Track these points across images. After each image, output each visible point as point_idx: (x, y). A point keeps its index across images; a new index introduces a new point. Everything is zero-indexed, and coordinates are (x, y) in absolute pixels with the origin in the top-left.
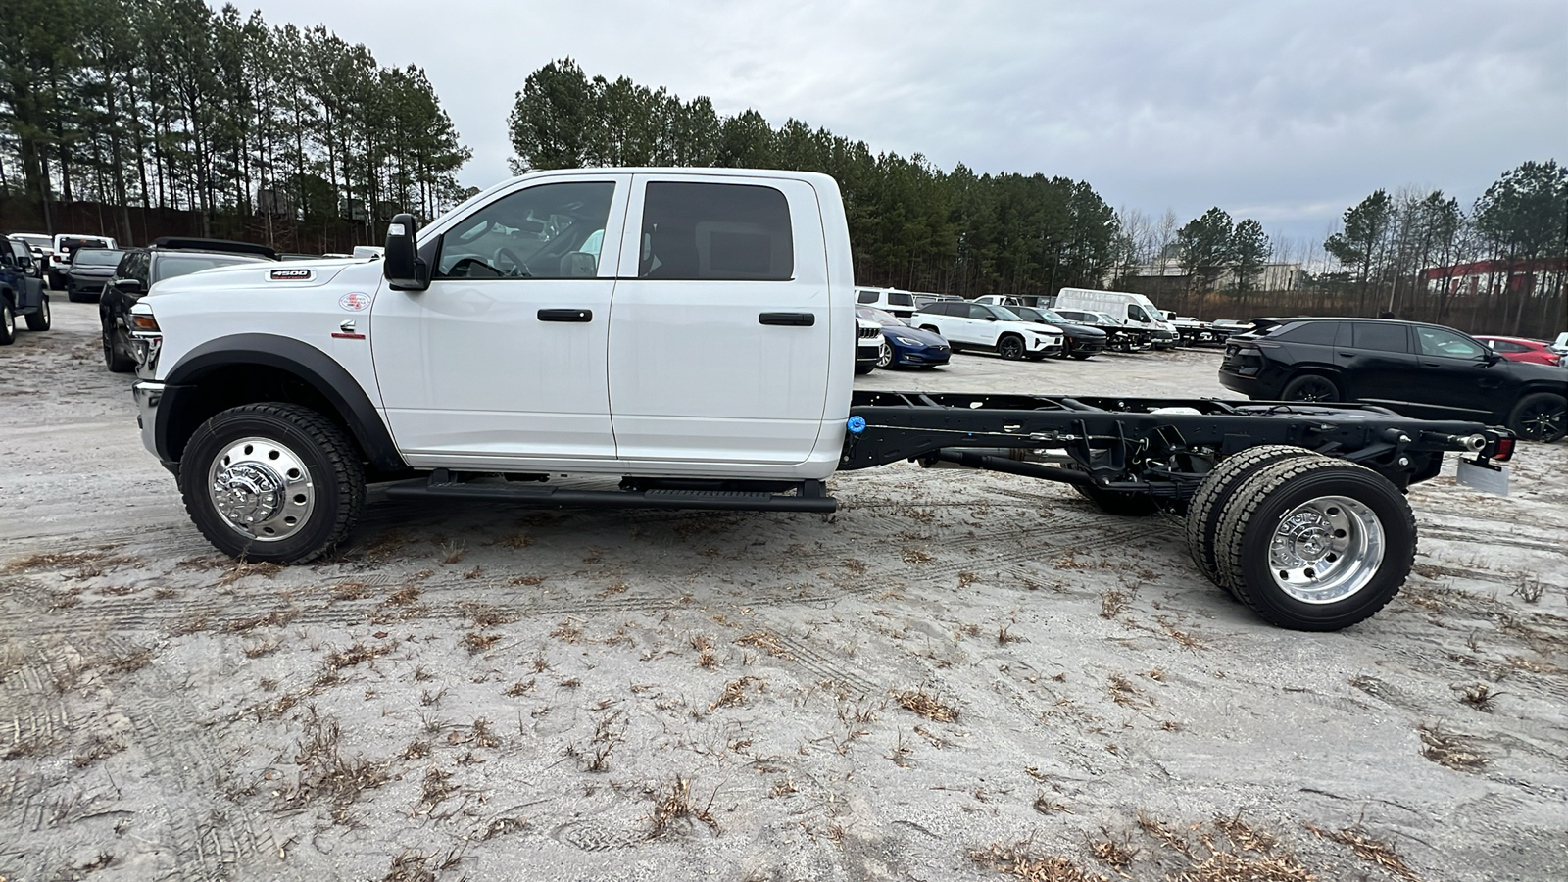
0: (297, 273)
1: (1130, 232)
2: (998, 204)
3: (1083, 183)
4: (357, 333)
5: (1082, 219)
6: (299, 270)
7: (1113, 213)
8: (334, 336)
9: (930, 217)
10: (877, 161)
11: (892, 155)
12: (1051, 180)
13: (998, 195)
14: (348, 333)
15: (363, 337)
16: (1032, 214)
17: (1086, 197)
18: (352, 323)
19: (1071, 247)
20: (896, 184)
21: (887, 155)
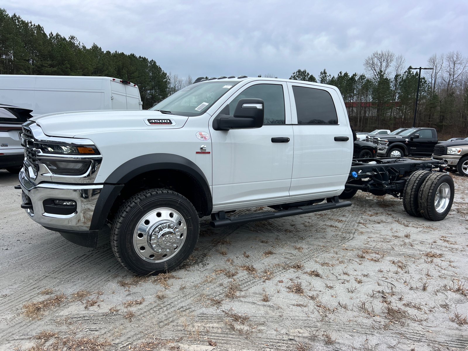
0: (164, 121)
1: (174, 85)
2: (117, 67)
3: (152, 60)
4: (207, 151)
5: (154, 78)
6: (164, 120)
7: (167, 76)
8: (197, 153)
9: (84, 70)
10: (49, 37)
11: (58, 35)
12: (138, 57)
13: (116, 62)
14: (203, 152)
15: (209, 153)
16: (133, 73)
17: (154, 67)
18: (205, 147)
19: (150, 90)
20: (63, 51)
21: (54, 35)
